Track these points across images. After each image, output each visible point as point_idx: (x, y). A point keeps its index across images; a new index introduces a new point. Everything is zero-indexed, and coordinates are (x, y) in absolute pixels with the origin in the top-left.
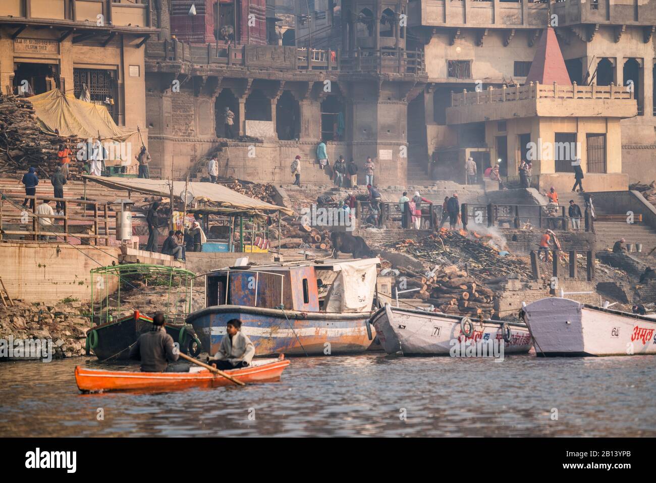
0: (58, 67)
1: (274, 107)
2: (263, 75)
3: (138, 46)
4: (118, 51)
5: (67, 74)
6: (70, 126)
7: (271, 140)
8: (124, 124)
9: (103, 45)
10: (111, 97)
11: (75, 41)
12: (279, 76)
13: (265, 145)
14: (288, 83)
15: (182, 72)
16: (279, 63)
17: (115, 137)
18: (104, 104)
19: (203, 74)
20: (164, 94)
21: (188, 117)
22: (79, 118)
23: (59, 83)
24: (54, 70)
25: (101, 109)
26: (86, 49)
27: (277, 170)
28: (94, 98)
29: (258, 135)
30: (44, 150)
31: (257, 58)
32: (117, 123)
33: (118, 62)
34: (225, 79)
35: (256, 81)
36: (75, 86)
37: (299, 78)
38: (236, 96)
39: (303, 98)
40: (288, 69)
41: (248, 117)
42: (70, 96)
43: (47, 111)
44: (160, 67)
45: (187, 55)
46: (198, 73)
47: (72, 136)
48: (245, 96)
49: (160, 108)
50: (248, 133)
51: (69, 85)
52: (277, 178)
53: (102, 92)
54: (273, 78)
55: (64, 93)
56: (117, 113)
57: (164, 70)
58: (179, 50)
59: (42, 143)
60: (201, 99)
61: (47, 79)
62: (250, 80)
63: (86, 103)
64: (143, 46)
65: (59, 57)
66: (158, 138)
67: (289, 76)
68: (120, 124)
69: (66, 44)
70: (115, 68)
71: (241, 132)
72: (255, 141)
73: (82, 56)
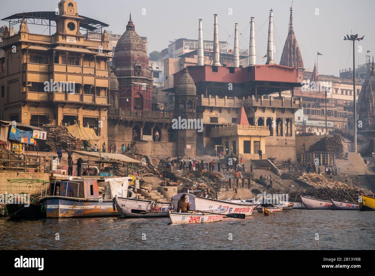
0: (77, 117)
1: (152, 131)
2: (148, 120)
3: (105, 110)
4: (99, 112)
5: (81, 119)
6: (80, 136)
7: (151, 142)
8: (100, 135)
9: (94, 110)
10: (96, 127)
11: (84, 109)
12: (154, 121)
13: (149, 143)
14: (157, 123)
15: (121, 119)
16: (154, 117)
17: (95, 139)
18: (94, 129)
19: (129, 120)
20: (116, 126)
21: (124, 134)
22: (84, 133)
23: (78, 122)
24: (76, 118)
25: (92, 130)
26: (88, 111)
27: (153, 151)
28: (90, 127)
29: (147, 140)
30: (68, 143)
31: (147, 115)
32: (97, 135)
33: (99, 116)
34: (136, 122)
35: (146, 122)
36: (83, 123)
37: (160, 122)
38: (140, 127)
39: (162, 128)
40: (157, 119)
41: (144, 134)
42: (81, 126)
43: (73, 131)
44: (114, 118)
45: (123, 113)
46: (127, 120)
47: (78, 139)
48: (143, 127)
49: (114, 131)
50: (143, 139)
51: (81, 122)
52: (153, 154)
53: (93, 125)
54: (152, 121)
55: (79, 125)
56: (98, 132)
57: (115, 118)
58: (120, 112)
59: (68, 141)
60: (128, 128)
61: (75, 121)
62: (144, 122)
63: (87, 129)
64: (107, 110)
65: (78, 113)
66: (113, 140)
67: (157, 121)
68: (99, 136)
69: (81, 110)
70: (97, 117)
71: (141, 139)
72: (146, 142)
73: (87, 114)
